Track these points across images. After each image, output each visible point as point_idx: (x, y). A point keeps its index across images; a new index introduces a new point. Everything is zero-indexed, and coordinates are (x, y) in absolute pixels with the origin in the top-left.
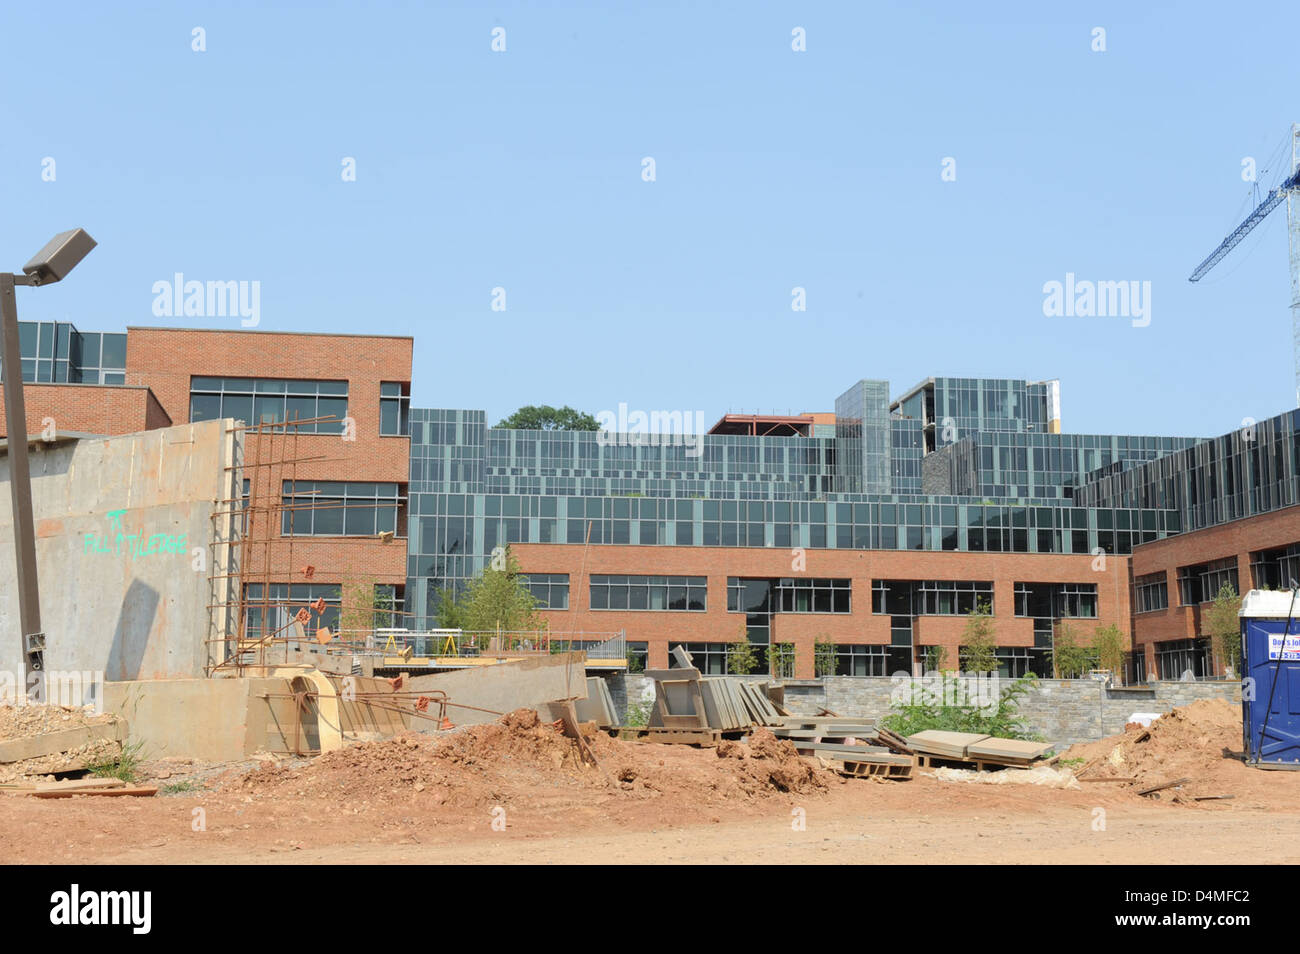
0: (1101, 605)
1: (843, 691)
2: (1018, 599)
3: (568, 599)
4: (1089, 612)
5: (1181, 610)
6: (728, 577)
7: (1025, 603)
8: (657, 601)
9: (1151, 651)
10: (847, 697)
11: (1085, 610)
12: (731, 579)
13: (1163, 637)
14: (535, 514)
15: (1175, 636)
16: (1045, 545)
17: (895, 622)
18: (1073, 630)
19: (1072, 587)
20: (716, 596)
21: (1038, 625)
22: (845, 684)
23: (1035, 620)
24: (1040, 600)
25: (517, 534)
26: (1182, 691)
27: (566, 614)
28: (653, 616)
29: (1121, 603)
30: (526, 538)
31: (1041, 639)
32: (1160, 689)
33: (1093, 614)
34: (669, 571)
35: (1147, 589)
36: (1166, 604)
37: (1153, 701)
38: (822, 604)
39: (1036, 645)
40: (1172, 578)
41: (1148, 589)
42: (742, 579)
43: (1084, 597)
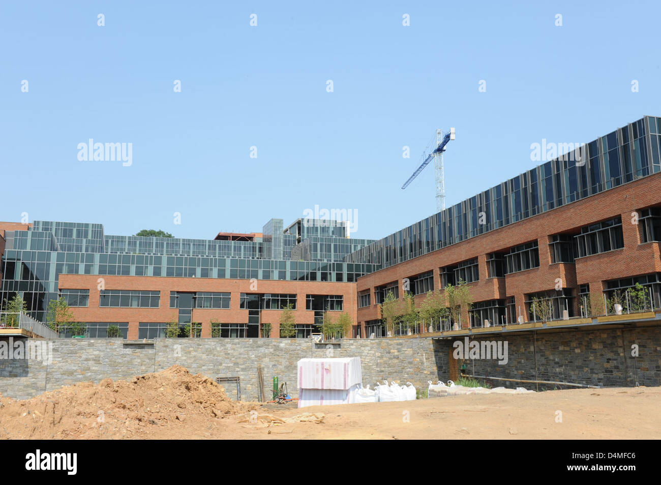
0: (344, 305)
1: (166, 346)
2: (308, 302)
3: (89, 302)
4: (339, 308)
5: (376, 306)
6: (171, 291)
7: (311, 304)
8: (135, 303)
9: (363, 325)
10: (168, 350)
11: (338, 307)
12: (172, 292)
13: (368, 319)
14: (82, 262)
15: (373, 318)
16: (324, 277)
17: (250, 313)
18: (332, 316)
19: (332, 297)
20: (164, 300)
21: (316, 314)
22: (167, 343)
23: (315, 312)
24: (318, 303)
25: (73, 270)
26: (355, 344)
27: (86, 309)
28: (132, 310)
29: (353, 304)
30: (77, 272)
31: (316, 320)
32: (344, 343)
33: (341, 309)
34: (141, 288)
35: (362, 297)
36: (369, 304)
37: (340, 349)
38: (217, 305)
39: (315, 323)
40: (372, 291)
41: (364, 296)
42: (178, 292)
43: (337, 301)
